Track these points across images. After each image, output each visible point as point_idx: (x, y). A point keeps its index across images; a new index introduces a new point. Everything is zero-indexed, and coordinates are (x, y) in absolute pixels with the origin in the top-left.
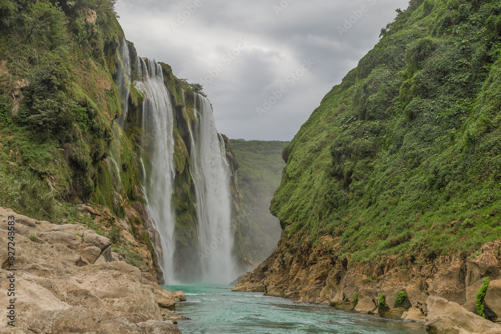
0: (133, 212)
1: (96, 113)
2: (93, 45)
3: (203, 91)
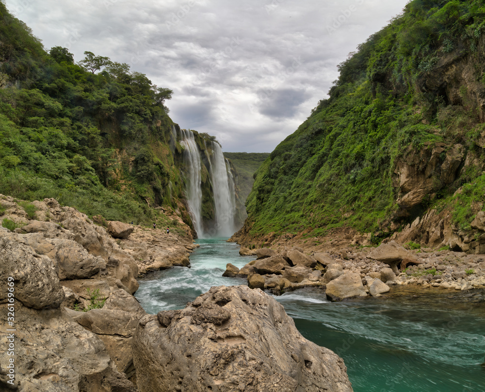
0: (181, 205)
1: (163, 167)
2: (160, 135)
3: (216, 139)
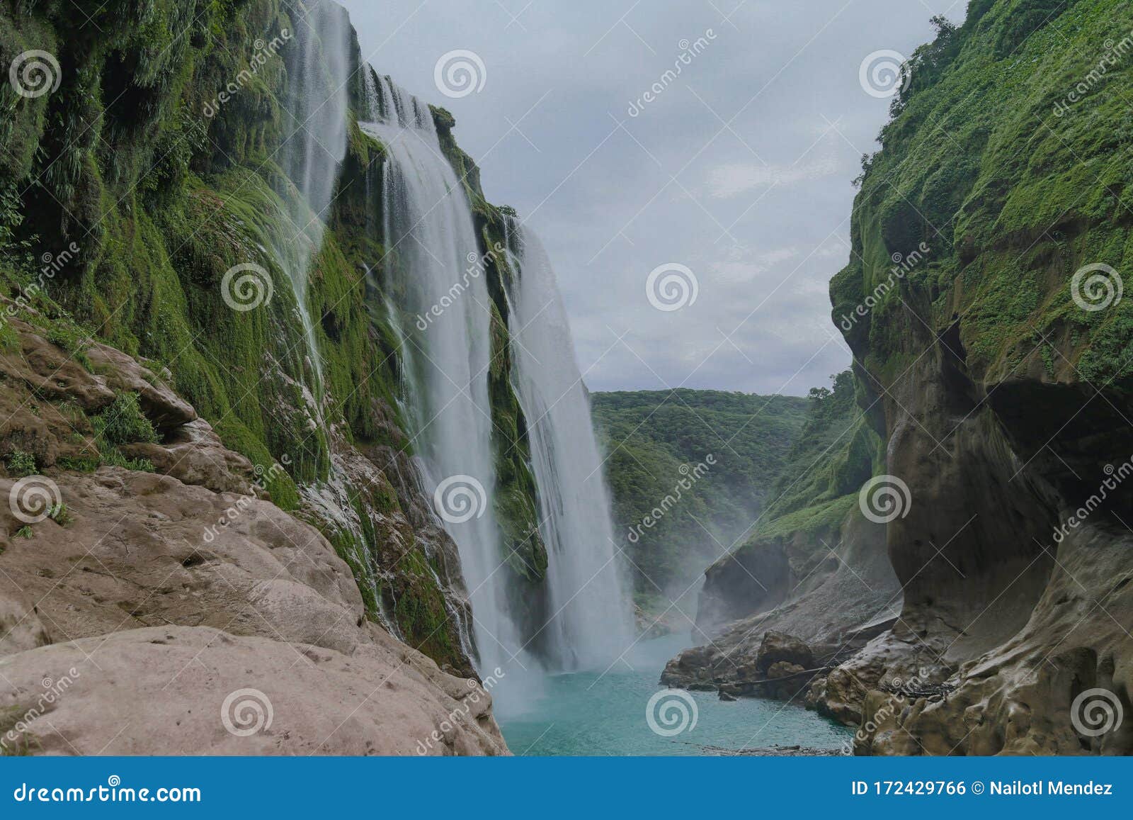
0: (366, 469)
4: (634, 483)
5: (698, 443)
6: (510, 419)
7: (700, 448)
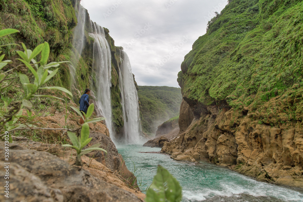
4: (151, 108)
5: (168, 100)
6: (118, 94)
7: (168, 101)
